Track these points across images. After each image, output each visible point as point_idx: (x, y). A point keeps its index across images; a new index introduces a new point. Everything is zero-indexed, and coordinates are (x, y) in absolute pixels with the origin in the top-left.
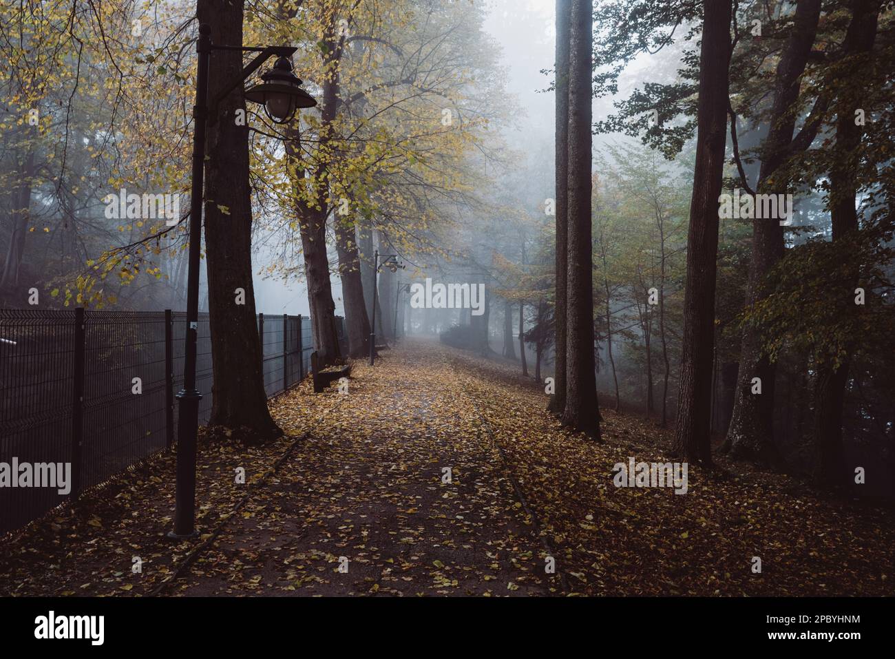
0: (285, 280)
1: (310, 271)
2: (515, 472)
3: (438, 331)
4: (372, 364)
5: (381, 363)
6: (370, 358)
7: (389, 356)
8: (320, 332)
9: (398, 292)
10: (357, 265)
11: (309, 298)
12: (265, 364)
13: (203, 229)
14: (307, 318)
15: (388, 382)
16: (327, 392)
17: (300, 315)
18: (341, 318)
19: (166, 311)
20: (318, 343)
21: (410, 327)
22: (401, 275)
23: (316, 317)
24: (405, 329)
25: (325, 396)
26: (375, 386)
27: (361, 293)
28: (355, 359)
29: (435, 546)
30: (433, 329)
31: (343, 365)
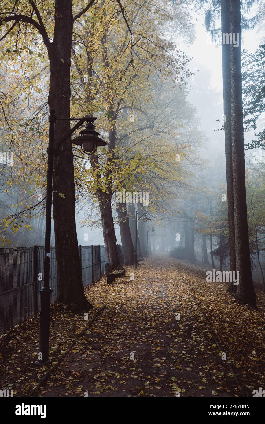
0: (91, 227)
1: (104, 223)
2: (212, 326)
3: (169, 250)
4: (136, 269)
5: (140, 268)
6: (135, 266)
7: (144, 264)
8: (109, 253)
9: (148, 231)
10: (127, 219)
11: (104, 236)
12: (83, 271)
13: (52, 205)
14: (103, 246)
15: (144, 278)
16: (114, 284)
17: (99, 245)
18: (120, 246)
19: (34, 246)
20: (109, 259)
21: (154, 248)
22: (149, 223)
23: (107, 246)
24: (152, 249)
25: (113, 286)
26: (138, 280)
27: (129, 233)
28: (127, 266)
29: (172, 368)
30: (166, 249)
31: (121, 270)
